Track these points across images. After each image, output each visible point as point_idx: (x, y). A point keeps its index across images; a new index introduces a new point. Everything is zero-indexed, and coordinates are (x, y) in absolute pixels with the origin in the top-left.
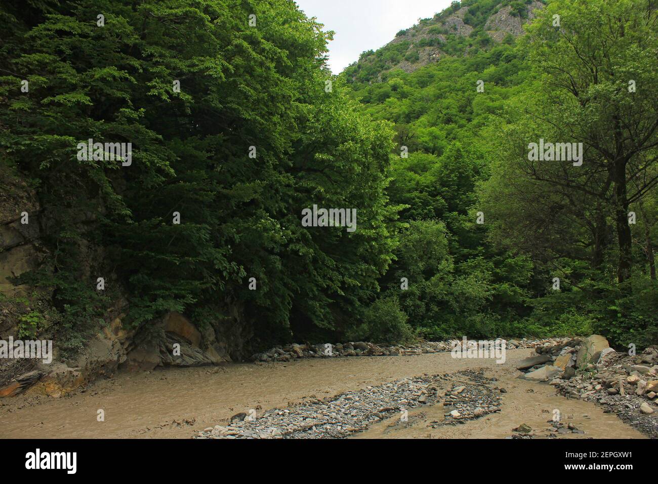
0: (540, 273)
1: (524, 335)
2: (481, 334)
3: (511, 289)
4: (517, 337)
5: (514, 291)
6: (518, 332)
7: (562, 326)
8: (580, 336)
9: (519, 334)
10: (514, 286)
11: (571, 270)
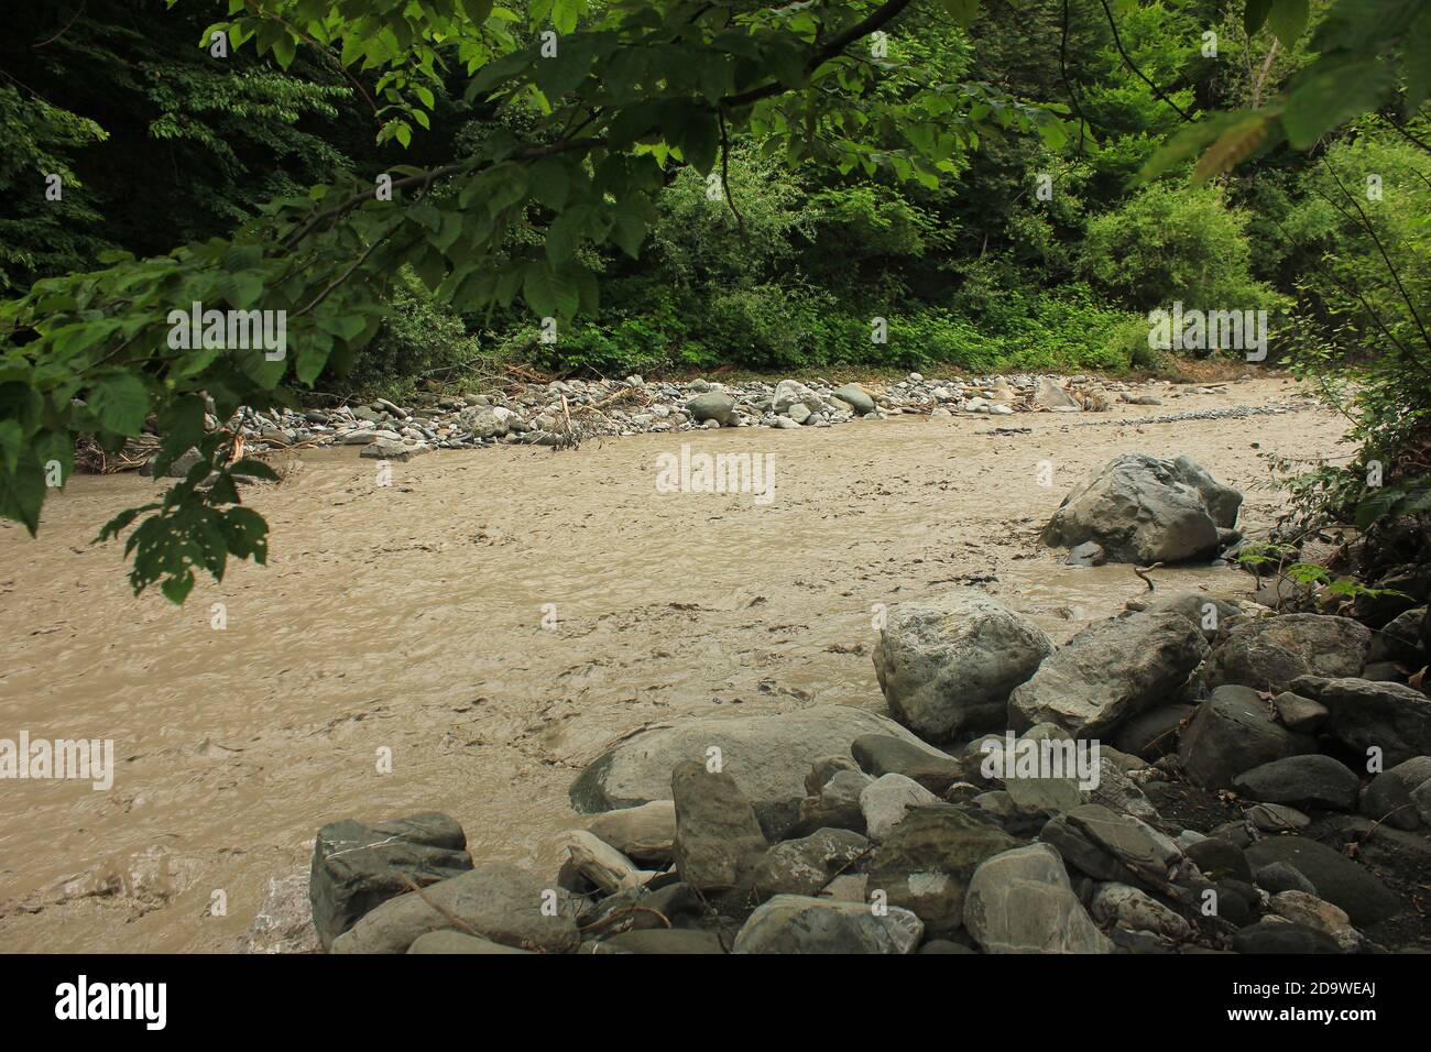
0: (994, 170)
1: (919, 359)
2: (771, 353)
3: (883, 208)
4: (897, 366)
5: (895, 217)
6: (899, 351)
7: (1044, 338)
8: (1094, 368)
9: (902, 357)
10: (893, 199)
11: (1091, 169)
